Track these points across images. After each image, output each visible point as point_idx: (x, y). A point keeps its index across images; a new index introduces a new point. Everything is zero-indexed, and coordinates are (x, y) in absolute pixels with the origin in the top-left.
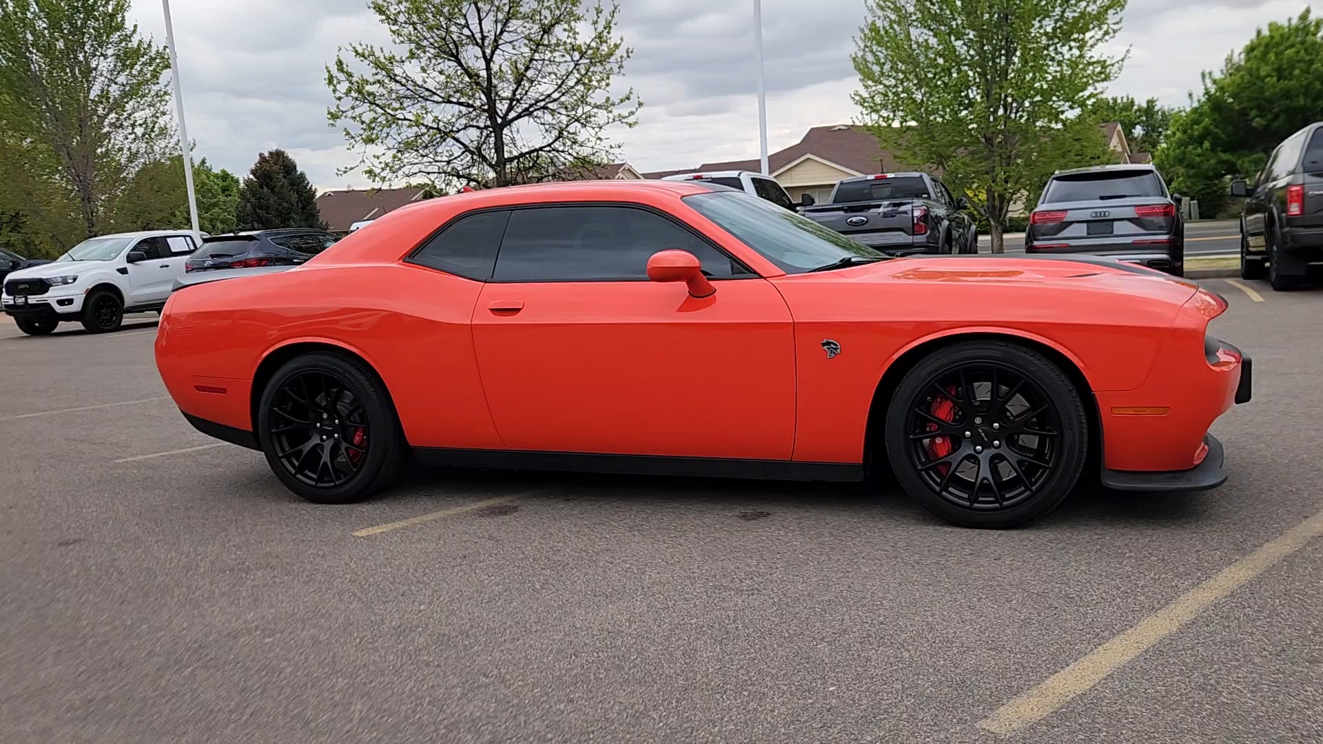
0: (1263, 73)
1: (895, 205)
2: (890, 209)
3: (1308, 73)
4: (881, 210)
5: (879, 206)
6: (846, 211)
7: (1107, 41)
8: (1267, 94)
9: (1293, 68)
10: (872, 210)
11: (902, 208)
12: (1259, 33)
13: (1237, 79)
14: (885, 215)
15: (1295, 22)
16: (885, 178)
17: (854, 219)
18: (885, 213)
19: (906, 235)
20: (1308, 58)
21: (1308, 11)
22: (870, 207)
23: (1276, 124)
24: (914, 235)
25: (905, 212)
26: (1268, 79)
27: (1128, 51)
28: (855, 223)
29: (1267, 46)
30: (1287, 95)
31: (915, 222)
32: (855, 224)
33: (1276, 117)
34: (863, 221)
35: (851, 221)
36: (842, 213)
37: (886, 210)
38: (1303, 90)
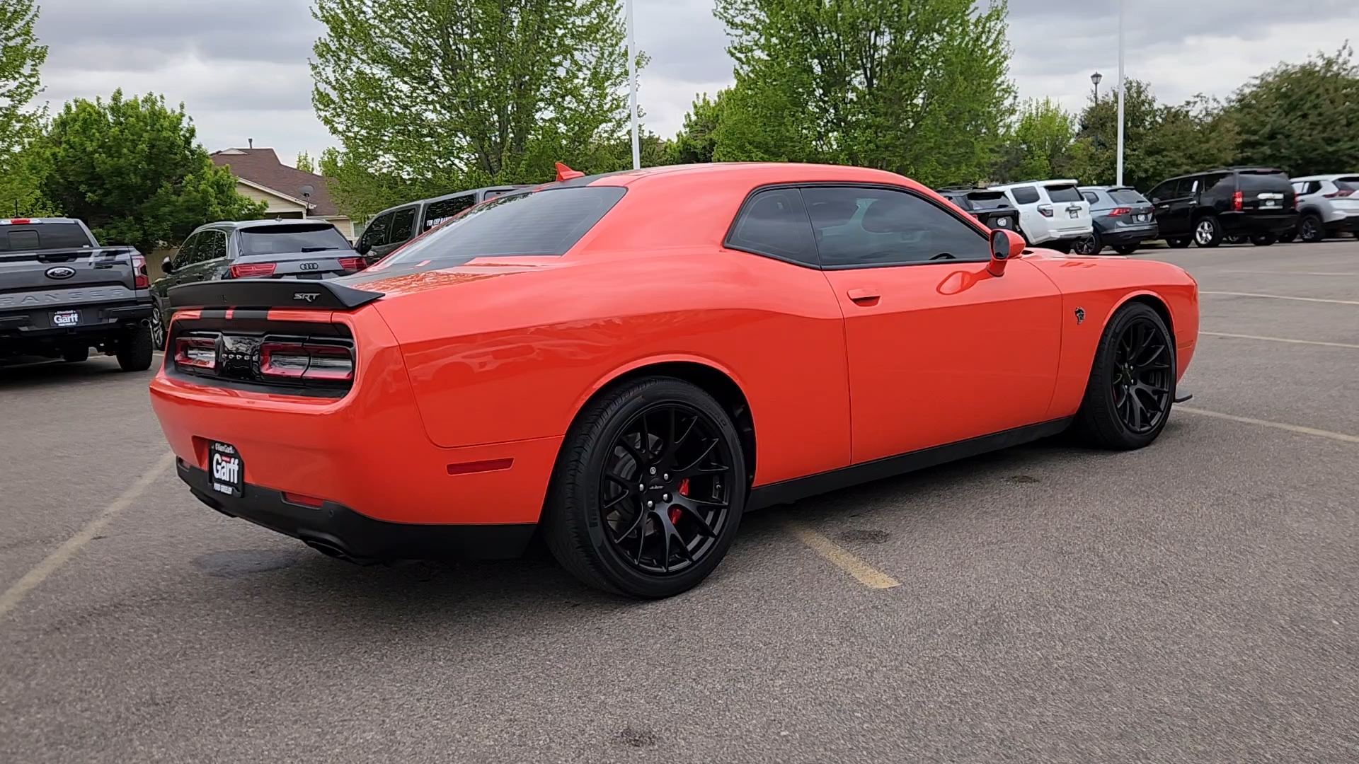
0: (89, 149)
1: (109, 254)
2: (104, 258)
3: (133, 152)
4: (91, 259)
5: (89, 255)
6: (41, 260)
7: (36, 93)
8: (98, 169)
9: (119, 146)
10: (79, 260)
11: (118, 258)
12: (68, 108)
13: (60, 152)
14: (99, 265)
15: (107, 101)
16: (27, 223)
17: (57, 271)
18: (97, 264)
19: (126, 289)
20: (131, 137)
21: (119, 93)
22: (75, 256)
23: (109, 200)
24: (136, 289)
25: (124, 263)
26: (97, 155)
27: (45, 107)
28: (58, 275)
29: (85, 121)
30: (118, 172)
31: (136, 273)
32: (61, 276)
33: (108, 193)
34: (70, 273)
35: (53, 273)
36: (36, 263)
37: (99, 259)
38: (132, 168)
